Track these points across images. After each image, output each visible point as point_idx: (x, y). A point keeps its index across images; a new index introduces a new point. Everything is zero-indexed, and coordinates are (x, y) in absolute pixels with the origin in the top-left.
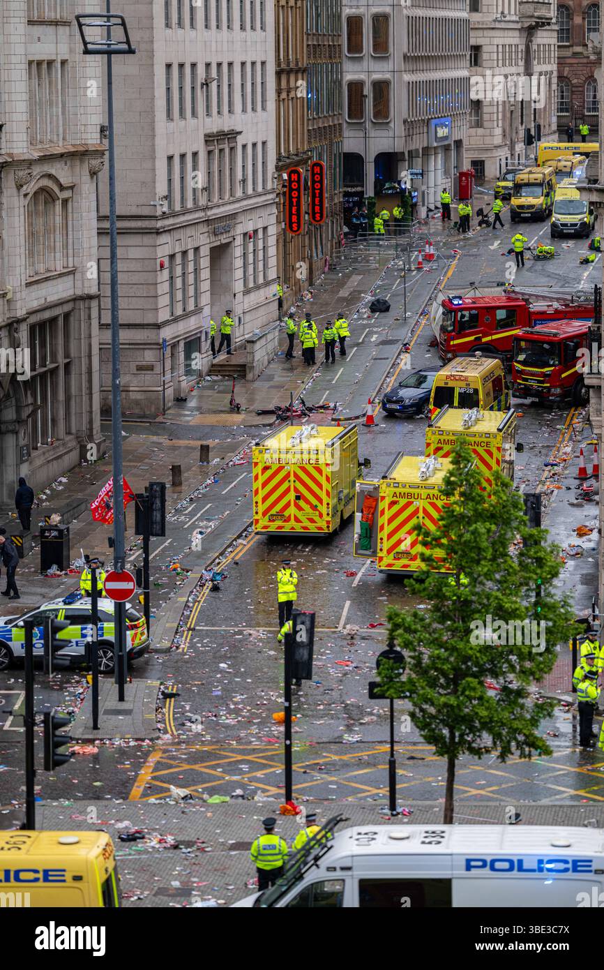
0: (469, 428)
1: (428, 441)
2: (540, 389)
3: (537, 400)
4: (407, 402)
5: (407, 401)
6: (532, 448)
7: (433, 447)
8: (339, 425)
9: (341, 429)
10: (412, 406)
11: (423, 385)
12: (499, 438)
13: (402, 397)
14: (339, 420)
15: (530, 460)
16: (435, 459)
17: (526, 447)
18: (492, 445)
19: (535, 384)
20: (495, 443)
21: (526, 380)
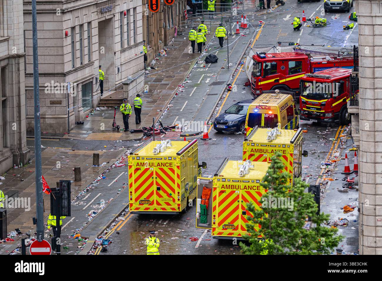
0: (271, 141)
1: (245, 150)
2: (318, 114)
3: (316, 121)
4: (230, 124)
5: (230, 122)
6: (313, 154)
7: (248, 154)
8: (185, 140)
9: (187, 142)
10: (233, 126)
11: (241, 112)
12: (291, 147)
13: (226, 120)
14: (185, 136)
15: (312, 162)
16: (249, 162)
17: (309, 153)
18: (287, 152)
19: (315, 111)
20: (289, 151)
21: (309, 108)
